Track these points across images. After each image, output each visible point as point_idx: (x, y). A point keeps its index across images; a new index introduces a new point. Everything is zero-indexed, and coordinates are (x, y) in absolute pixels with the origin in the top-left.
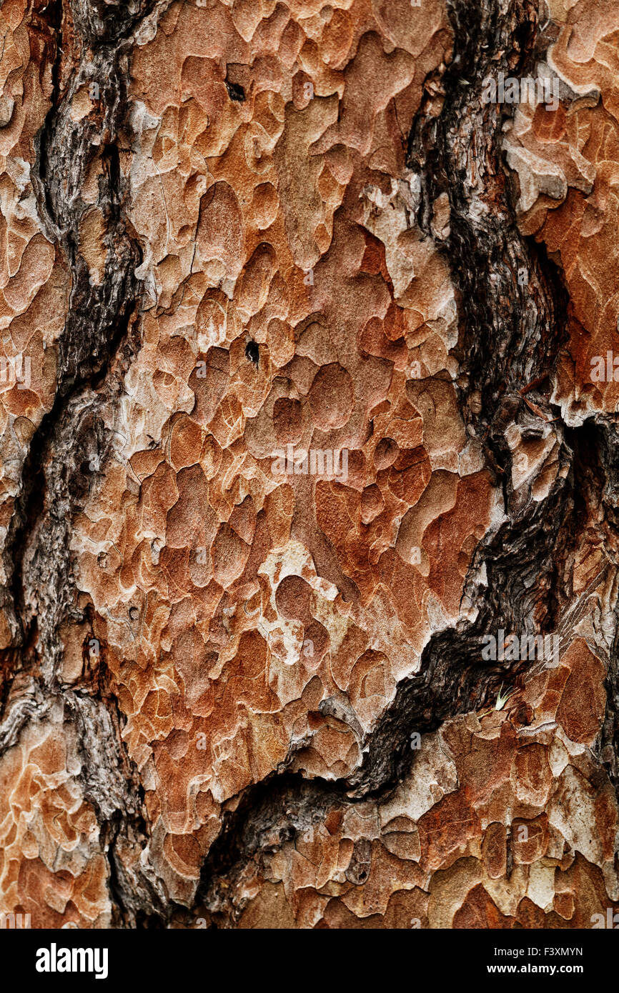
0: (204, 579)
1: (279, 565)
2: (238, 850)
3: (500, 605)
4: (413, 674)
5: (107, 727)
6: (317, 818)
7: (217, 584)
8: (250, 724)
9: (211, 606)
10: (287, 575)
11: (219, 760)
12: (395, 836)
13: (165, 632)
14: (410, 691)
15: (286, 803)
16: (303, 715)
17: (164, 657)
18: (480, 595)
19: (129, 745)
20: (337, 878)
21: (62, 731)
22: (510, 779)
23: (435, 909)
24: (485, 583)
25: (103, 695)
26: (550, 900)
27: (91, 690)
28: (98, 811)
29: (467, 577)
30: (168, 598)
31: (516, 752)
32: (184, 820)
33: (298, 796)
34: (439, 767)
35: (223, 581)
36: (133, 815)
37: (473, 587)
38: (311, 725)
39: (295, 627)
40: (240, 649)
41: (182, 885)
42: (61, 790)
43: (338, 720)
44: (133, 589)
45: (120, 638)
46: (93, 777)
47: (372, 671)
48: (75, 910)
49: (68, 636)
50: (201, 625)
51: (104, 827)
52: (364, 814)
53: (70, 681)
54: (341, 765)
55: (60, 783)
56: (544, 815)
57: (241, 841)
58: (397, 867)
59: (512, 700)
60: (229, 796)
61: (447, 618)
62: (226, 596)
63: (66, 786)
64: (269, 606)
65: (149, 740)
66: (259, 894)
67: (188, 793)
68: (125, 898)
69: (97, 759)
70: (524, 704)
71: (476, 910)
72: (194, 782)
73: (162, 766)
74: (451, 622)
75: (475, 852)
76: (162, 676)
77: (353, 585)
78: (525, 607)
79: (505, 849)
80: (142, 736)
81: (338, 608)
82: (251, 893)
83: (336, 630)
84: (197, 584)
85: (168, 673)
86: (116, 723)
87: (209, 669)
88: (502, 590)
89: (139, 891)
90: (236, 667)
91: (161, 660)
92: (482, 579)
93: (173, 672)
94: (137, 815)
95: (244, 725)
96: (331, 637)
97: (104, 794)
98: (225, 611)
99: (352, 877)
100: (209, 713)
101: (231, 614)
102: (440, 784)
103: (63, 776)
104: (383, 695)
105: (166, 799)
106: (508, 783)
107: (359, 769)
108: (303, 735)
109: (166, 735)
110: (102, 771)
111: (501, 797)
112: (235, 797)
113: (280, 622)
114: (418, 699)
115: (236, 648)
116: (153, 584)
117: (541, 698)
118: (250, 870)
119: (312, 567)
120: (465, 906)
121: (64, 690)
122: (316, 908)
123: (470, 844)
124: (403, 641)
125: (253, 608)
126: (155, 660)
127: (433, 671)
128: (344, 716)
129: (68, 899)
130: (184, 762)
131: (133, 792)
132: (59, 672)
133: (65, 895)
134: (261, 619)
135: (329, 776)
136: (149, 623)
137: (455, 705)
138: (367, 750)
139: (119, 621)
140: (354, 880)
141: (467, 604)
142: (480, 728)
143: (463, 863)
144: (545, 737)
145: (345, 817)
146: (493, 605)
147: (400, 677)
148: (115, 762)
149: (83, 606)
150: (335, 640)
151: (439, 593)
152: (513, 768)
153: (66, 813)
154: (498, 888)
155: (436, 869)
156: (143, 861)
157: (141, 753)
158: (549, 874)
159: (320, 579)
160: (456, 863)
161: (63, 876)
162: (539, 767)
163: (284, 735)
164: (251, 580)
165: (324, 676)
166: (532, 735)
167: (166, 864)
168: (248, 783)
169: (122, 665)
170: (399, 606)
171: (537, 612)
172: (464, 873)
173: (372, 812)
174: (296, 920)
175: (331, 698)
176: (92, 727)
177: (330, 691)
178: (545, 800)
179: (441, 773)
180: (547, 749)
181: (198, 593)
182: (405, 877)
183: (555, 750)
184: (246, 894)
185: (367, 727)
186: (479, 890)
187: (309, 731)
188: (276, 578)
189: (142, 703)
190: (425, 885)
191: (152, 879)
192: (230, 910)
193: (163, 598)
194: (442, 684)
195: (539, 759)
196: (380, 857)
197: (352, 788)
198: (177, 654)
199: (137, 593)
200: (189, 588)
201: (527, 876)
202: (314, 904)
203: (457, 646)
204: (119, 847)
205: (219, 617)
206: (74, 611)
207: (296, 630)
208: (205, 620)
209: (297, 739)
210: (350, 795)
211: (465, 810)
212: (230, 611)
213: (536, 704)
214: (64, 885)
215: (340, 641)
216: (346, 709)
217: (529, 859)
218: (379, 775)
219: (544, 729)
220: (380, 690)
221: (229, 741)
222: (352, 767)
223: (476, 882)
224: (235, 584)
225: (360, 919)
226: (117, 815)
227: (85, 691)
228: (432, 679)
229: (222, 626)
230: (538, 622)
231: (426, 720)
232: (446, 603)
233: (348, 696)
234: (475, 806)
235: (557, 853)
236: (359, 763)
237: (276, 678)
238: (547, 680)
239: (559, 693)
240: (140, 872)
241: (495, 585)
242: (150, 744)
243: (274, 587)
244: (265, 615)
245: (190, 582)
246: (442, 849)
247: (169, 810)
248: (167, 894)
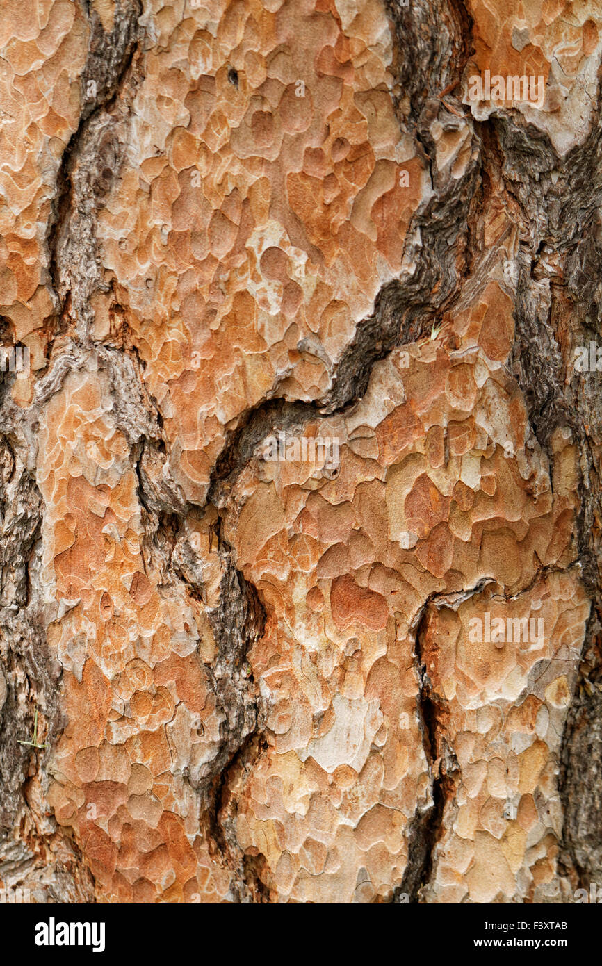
0: (202, 253)
1: (261, 239)
2: (236, 460)
3: (431, 260)
4: (368, 316)
5: (130, 372)
6: (297, 431)
7: (213, 257)
8: (244, 363)
9: (210, 274)
10: (268, 247)
11: (221, 392)
12: (359, 441)
13: (174, 295)
14: (366, 329)
15: (272, 421)
16: (285, 353)
17: (175, 315)
18: (417, 252)
19: (150, 385)
20: (315, 476)
21: (96, 377)
22: (445, 391)
23: (391, 494)
24: (420, 244)
25: (126, 347)
26: (478, 482)
27: (117, 344)
28: (128, 436)
29: (406, 239)
30: (175, 270)
31: (449, 371)
32: (195, 439)
33: (281, 415)
34: (390, 386)
35: (218, 254)
36: (154, 438)
37: (411, 247)
38: (291, 360)
39: (276, 286)
40: (234, 306)
41: (196, 489)
42: (98, 422)
43: (311, 355)
44: (148, 264)
45: (140, 303)
46: (123, 411)
47: (336, 316)
48: (113, 513)
49: (97, 304)
50: (202, 289)
51: (133, 448)
52: (334, 425)
53: (101, 339)
54: (316, 389)
55: (97, 417)
56: (472, 417)
57: (238, 453)
58: (361, 464)
59: (443, 332)
60: (230, 418)
61: (392, 272)
62: (221, 265)
63: (102, 419)
64: (255, 271)
65: (166, 380)
66: (255, 492)
67: (198, 418)
68: (149, 503)
69: (125, 397)
70: (453, 334)
71: (422, 493)
72: (203, 409)
73: (177, 398)
74: (395, 275)
75: (420, 449)
76: (174, 330)
77: (319, 251)
78: (449, 260)
79: (443, 446)
80: (159, 377)
81: (308, 269)
82: (249, 492)
83: (308, 287)
84: (197, 258)
85: (178, 327)
86: (137, 369)
87: (210, 322)
88: (431, 248)
89: (163, 496)
90: (232, 319)
91: (172, 317)
92: (417, 241)
93: (181, 327)
94: (158, 438)
95: (240, 364)
96: (304, 292)
97: (132, 424)
98: (221, 277)
99: (327, 475)
100: (212, 356)
101: (226, 279)
102: (391, 399)
103: (99, 412)
104: (345, 334)
105: (181, 424)
106: (444, 395)
107: (329, 391)
108: (286, 368)
109: (178, 375)
110: (129, 406)
111: (438, 405)
112: (235, 418)
113: (264, 283)
114: (371, 335)
115: (230, 305)
116: (164, 260)
117: (466, 328)
118: (246, 474)
119: (287, 239)
120: (414, 490)
121: (96, 346)
122: (300, 500)
123: (416, 442)
124: (360, 291)
125: (242, 274)
126: (168, 318)
127: (382, 313)
128: (316, 352)
129: (106, 506)
130: (194, 395)
131: (153, 420)
132: (91, 332)
133: (104, 502)
134: (249, 281)
135: (306, 398)
136: (161, 290)
137: (399, 338)
138: (335, 376)
139: (138, 290)
140: (328, 477)
141: (407, 260)
142: (420, 354)
143: (412, 457)
144: (470, 358)
145: (320, 429)
146: (426, 260)
147: (359, 319)
148: (139, 399)
149: (108, 279)
150: (307, 294)
151: (385, 253)
152: (447, 382)
153: (102, 440)
154: (438, 475)
155: (391, 463)
156: (165, 473)
157: (161, 391)
158: (477, 462)
159: (293, 249)
160: (406, 458)
161: (102, 489)
162: (466, 381)
163: (271, 369)
164: (240, 252)
165: (300, 322)
166: (461, 357)
167: (183, 474)
168: (244, 408)
169: (142, 323)
170: (355, 265)
171: (458, 264)
172: (411, 465)
173: (340, 423)
174: (285, 510)
175: (306, 339)
176: (120, 373)
177: (305, 333)
178: (472, 406)
179: (392, 391)
180: (472, 366)
181: (199, 265)
182: (365, 473)
183: (478, 367)
184: (245, 493)
185: (334, 358)
186: (424, 479)
187: (290, 365)
188: (260, 249)
189: (159, 351)
190: (382, 477)
191: (172, 486)
192: (232, 506)
193: (172, 270)
194: (389, 323)
195: (466, 375)
196: (347, 458)
197: (324, 406)
198: (184, 313)
199: (151, 267)
200: (191, 261)
201: (460, 465)
202: (298, 496)
203: (400, 293)
204: (144, 464)
205: (216, 282)
206: (101, 284)
207: (277, 288)
208: (205, 286)
209: (281, 372)
210: (323, 412)
211: (411, 418)
212: (224, 276)
213: (462, 333)
214: (102, 495)
215: (311, 294)
216: (317, 346)
217: (461, 452)
218: (344, 394)
219: (469, 352)
220: (342, 330)
221: (228, 377)
222: (324, 391)
223: (421, 472)
224: (228, 256)
225: (334, 506)
226: (143, 439)
227: (112, 345)
228: (382, 319)
229: (219, 288)
230: (459, 271)
231: (378, 351)
232: (390, 261)
233: (318, 336)
234: (419, 414)
235: (482, 446)
236: (330, 386)
237: (263, 326)
238: (470, 315)
239: (480, 324)
240: (162, 482)
241: (426, 245)
242: (167, 383)
243: (258, 256)
244: (252, 278)
245: (192, 257)
246: (394, 449)
247: (184, 432)
248: (184, 496)
